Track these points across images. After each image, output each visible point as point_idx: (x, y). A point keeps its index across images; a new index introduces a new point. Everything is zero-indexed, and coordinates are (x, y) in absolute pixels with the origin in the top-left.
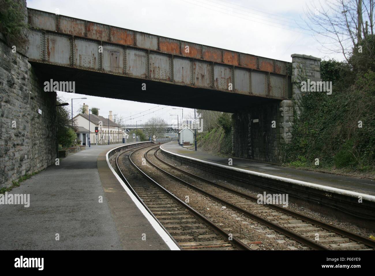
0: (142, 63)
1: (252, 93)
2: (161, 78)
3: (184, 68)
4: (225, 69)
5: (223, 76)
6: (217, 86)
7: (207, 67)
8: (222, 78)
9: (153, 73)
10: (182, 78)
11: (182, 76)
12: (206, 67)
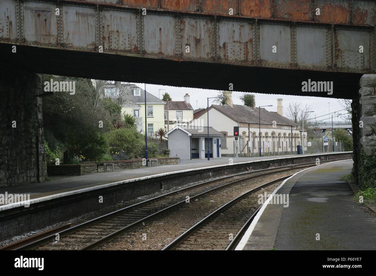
0: (88, 25)
1: (296, 65)
2: (122, 48)
3: (162, 30)
4: (241, 26)
5: (237, 38)
6: (225, 56)
7: (206, 25)
8: (234, 42)
9: (108, 41)
10: (159, 47)
11: (159, 43)
12: (204, 25)
